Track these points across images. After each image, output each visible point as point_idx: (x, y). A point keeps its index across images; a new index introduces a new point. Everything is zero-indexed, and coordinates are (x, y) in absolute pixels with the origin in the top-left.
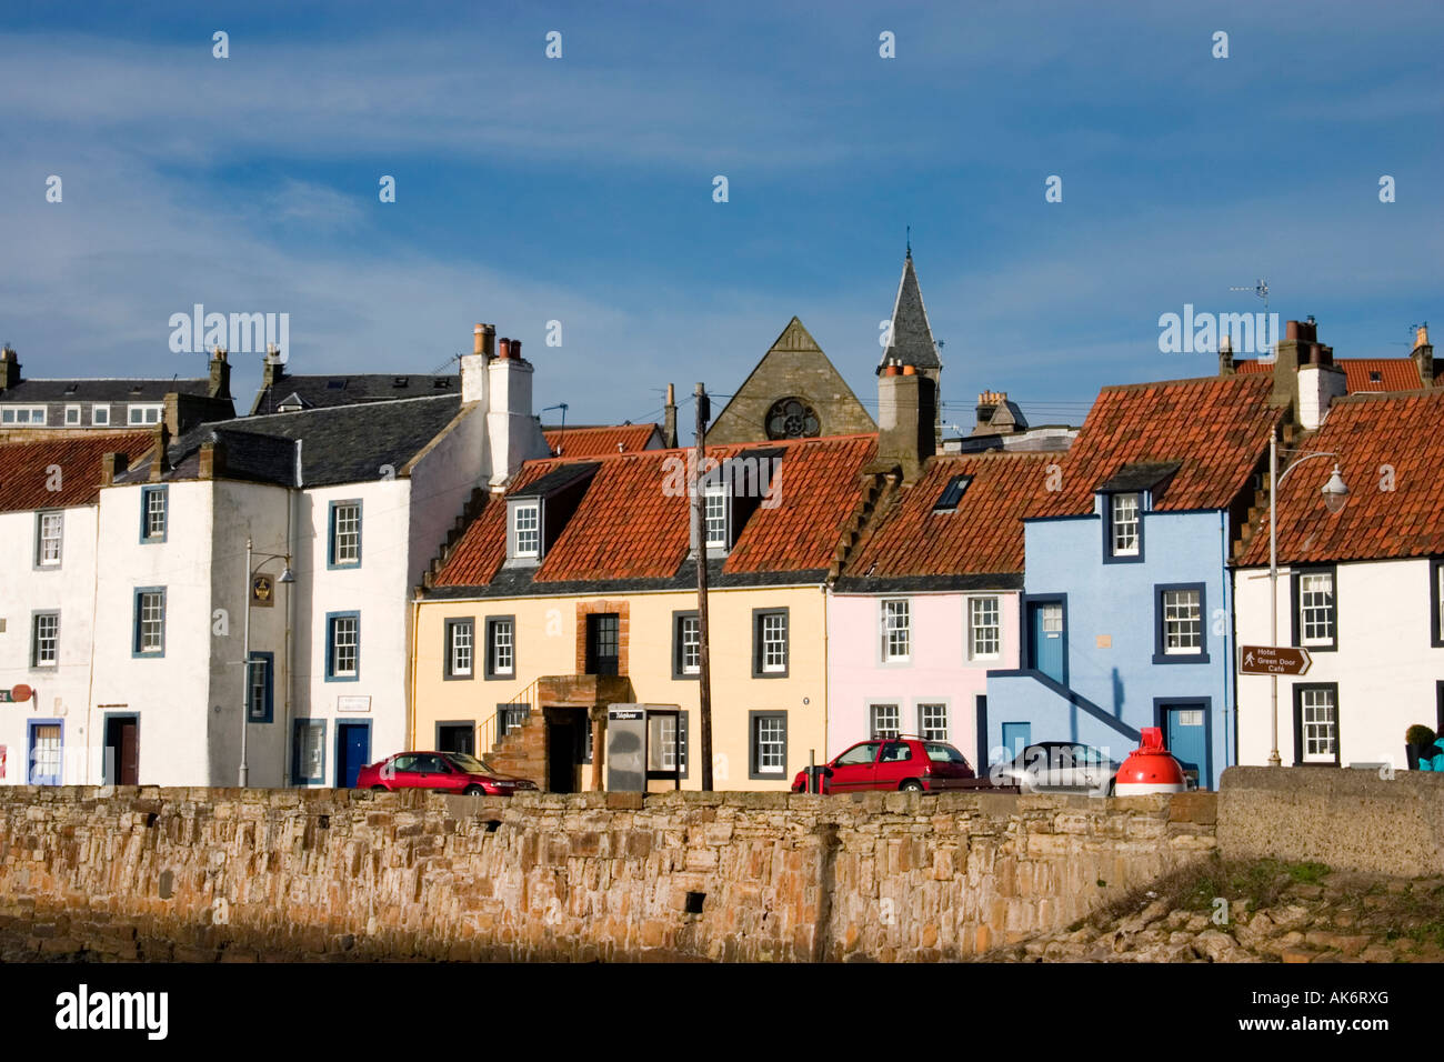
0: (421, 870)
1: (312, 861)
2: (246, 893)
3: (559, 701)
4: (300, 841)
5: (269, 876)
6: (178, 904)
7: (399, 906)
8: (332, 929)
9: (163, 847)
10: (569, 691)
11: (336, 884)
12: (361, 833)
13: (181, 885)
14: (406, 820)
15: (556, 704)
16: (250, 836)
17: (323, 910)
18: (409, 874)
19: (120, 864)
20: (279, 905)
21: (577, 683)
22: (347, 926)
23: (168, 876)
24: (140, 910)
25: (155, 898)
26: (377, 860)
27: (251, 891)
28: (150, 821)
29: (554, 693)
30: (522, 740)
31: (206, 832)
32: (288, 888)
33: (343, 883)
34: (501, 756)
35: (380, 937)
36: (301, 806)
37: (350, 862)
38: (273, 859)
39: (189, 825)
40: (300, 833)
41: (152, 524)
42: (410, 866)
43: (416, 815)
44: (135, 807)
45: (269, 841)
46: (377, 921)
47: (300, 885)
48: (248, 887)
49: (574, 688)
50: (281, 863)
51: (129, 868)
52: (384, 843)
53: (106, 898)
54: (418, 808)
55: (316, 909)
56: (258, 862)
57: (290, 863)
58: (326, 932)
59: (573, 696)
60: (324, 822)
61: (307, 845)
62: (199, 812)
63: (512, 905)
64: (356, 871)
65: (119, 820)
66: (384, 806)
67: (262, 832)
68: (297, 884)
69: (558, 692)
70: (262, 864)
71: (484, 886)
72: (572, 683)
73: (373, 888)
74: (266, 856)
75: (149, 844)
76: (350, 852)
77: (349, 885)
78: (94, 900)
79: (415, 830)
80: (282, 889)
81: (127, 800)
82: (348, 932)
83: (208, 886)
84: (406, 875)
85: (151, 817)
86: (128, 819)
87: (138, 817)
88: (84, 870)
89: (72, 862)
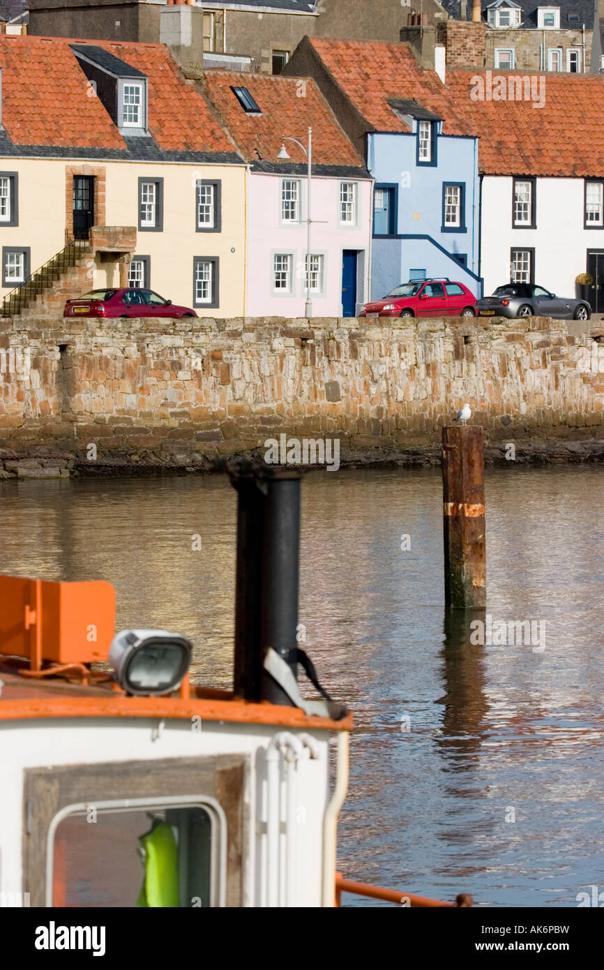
0: (556, 369)
1: (465, 367)
3: (110, 247)
5: (430, 381)
6: (348, 405)
7: (542, 394)
8: (493, 413)
10: (117, 240)
11: (489, 382)
12: (501, 347)
13: (347, 391)
14: (536, 337)
15: (107, 249)
17: (483, 400)
18: (547, 373)
19: (280, 380)
21: (123, 233)
22: (505, 410)
24: (310, 412)
25: (323, 402)
26: (519, 364)
27: (415, 392)
29: (106, 240)
30: (77, 278)
32: (448, 387)
33: (496, 380)
34: (60, 291)
35: (532, 414)
36: (448, 330)
37: (496, 367)
39: (345, 347)
40: (451, 348)
42: (546, 367)
43: (543, 333)
45: (425, 355)
46: (527, 405)
48: (412, 389)
49: (120, 237)
51: (290, 381)
52: (522, 353)
53: (273, 405)
54: (544, 328)
55: (476, 400)
58: (489, 415)
59: (121, 242)
60: (467, 340)
62: (352, 337)
64: (504, 371)
65: (270, 343)
66: (517, 328)
68: (454, 384)
69: (109, 239)
72: (119, 232)
73: (520, 383)
74: (423, 367)
76: (495, 360)
77: (501, 383)
78: (259, 408)
79: (545, 344)
81: (276, 329)
82: (505, 414)
84: (544, 372)
85: (303, 339)
86: (279, 343)
87: (291, 342)
88: (240, 386)
89: (226, 378)
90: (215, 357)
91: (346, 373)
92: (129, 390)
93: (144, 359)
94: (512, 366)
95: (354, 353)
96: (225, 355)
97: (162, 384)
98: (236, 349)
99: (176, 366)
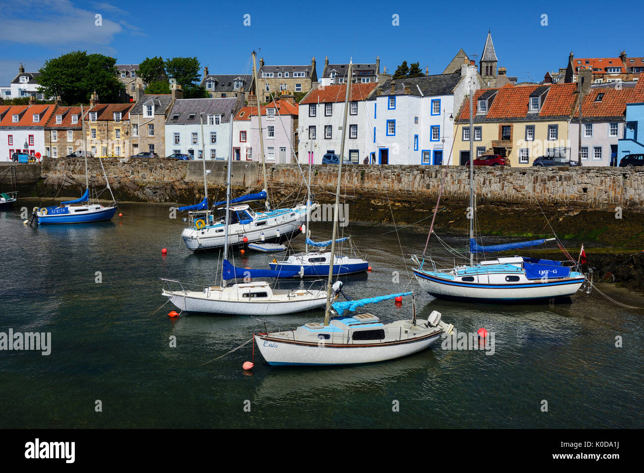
0: (503, 184)
2: (451, 188)
3: (497, 146)
5: (458, 185)
6: (432, 191)
7: (497, 191)
12: (485, 176)
14: (498, 173)
16: (452, 175)
19: (414, 182)
20: (461, 191)
23: (428, 184)
24: (421, 192)
25: (425, 189)
26: (490, 181)
31: (439, 175)
32: (464, 187)
33: (480, 186)
36: (467, 169)
37: (482, 182)
38: (459, 182)
39: (434, 174)
41: (391, 105)
43: (501, 171)
44: (418, 169)
45: (458, 177)
46: (491, 194)
49: (499, 143)
52: (492, 178)
53: (411, 189)
56: (455, 182)
60: (474, 173)
62: (437, 171)
63: (531, 191)
64: (484, 183)
65: (413, 172)
66: (492, 169)
67: (455, 175)
69: (496, 144)
71: (523, 187)
72: (498, 141)
73: (489, 187)
74: (457, 181)
75: (422, 177)
76: (482, 179)
77: (482, 187)
78: (407, 190)
79: (501, 175)
81: (415, 168)
84: (499, 184)
85: (423, 171)
86: (415, 172)
87: (419, 172)
88: (404, 183)
89: (400, 181)
90: (398, 175)
91: (433, 182)
92: (376, 183)
93: (380, 176)
94: (487, 182)
95: (436, 177)
96: (401, 175)
97: (384, 182)
98: (404, 173)
99: (388, 178)
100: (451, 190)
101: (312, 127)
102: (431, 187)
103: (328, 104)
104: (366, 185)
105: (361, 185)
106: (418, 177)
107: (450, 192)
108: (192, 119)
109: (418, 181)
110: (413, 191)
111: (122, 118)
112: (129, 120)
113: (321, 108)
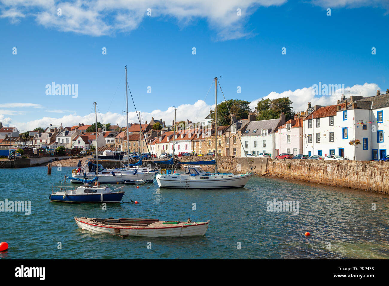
2: (353, 178)
4: (362, 170)
9: (340, 170)
16: (353, 168)
20: (358, 181)
23: (341, 175)
28: (338, 166)
31: (346, 168)
38: (357, 173)
41: (345, 117)
44: (336, 164)
47: (362, 178)
50: (359, 173)
56: (355, 173)
57: (360, 174)
61: (363, 171)
67: (355, 168)
70: (356, 174)
75: (338, 170)
80: (359, 178)
83: (347, 177)
100: (353, 180)
101: (310, 135)
102: (342, 177)
103: (318, 119)
104: (311, 174)
105: (309, 174)
106: (336, 169)
107: (352, 181)
108: (255, 133)
109: (336, 172)
110: (333, 180)
111: (222, 134)
112: (225, 135)
113: (314, 122)
